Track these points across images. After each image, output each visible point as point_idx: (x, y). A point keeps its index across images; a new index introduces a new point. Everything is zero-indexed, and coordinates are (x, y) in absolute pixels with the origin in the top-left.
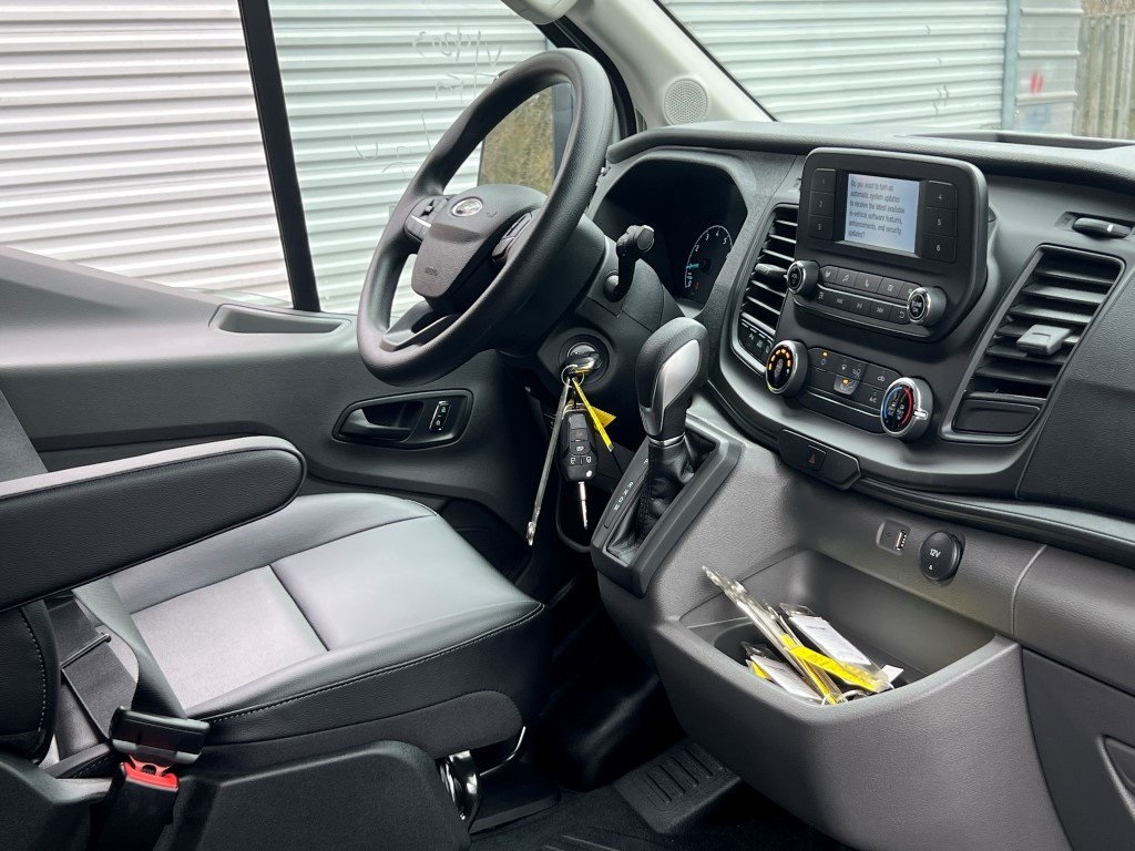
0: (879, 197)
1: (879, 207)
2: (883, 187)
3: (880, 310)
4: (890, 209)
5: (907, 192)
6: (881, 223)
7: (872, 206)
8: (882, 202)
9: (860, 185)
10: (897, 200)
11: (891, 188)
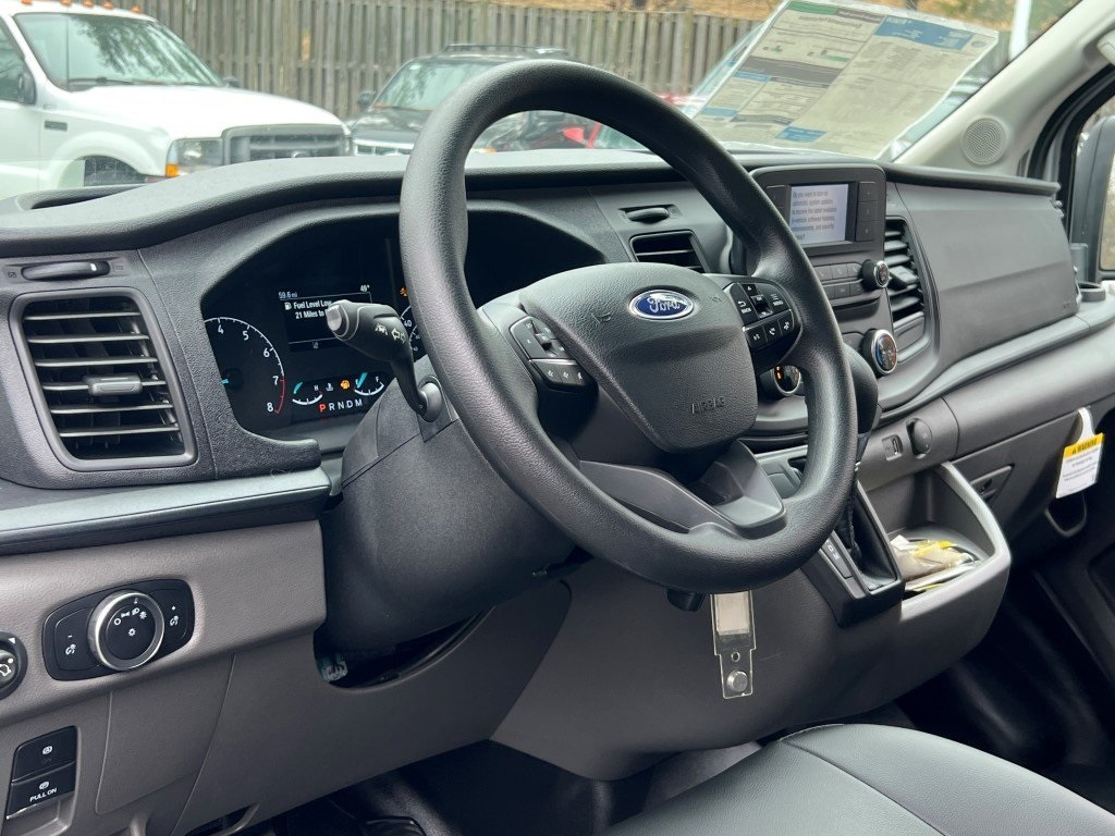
0: (816, 202)
1: (818, 211)
2: (820, 194)
3: (843, 290)
4: (825, 210)
5: (837, 194)
6: (819, 223)
7: (811, 211)
8: (820, 206)
9: (801, 195)
10: (830, 201)
11: (826, 193)
